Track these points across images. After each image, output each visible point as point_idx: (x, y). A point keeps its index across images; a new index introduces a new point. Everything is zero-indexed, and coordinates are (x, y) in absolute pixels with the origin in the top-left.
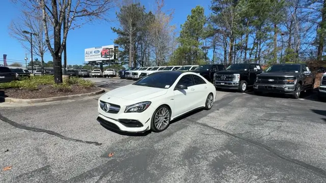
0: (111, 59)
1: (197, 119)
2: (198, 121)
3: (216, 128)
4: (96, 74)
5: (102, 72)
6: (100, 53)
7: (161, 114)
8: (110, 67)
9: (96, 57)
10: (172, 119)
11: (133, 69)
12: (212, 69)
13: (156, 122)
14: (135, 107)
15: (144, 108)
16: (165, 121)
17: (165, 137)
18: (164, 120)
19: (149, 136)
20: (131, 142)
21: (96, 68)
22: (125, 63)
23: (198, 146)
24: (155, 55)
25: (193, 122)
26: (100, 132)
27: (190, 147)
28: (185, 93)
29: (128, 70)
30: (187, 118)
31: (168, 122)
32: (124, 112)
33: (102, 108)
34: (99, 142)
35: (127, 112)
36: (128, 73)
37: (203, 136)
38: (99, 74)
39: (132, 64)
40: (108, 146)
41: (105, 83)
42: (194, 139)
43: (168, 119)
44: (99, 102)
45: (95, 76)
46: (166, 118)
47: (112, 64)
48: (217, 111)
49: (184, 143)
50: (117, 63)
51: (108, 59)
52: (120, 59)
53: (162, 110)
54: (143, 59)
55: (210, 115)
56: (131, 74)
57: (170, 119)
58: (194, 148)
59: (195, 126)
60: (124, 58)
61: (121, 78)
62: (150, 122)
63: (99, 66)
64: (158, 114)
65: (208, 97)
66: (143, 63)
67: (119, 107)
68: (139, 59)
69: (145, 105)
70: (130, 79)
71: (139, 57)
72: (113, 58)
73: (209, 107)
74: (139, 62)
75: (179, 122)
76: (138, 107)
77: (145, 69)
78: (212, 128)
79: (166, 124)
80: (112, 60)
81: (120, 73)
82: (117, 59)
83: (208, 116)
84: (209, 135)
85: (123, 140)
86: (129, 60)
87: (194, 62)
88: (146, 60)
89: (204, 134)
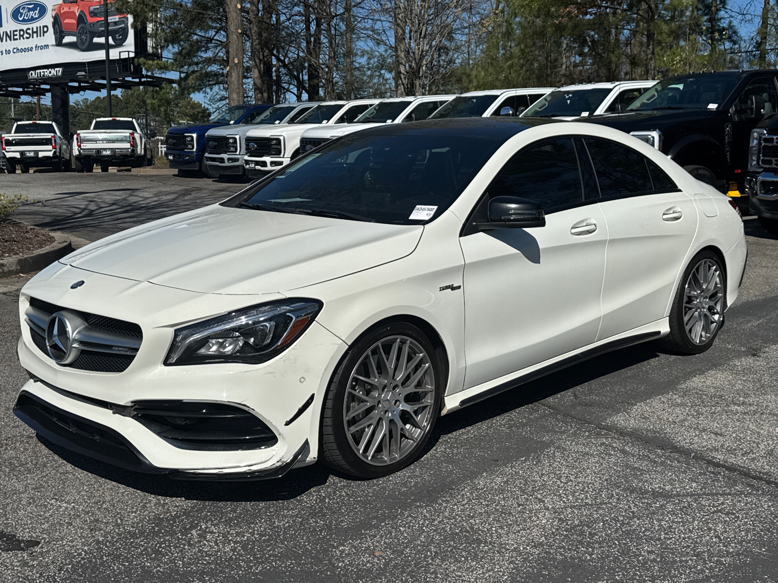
0: (114, 54)
1: (613, 408)
2: (620, 420)
3: (720, 457)
4: (30, 150)
5: (68, 136)
6: (48, 20)
7: (381, 369)
8: (110, 106)
9: (22, 44)
10: (452, 402)
11: (249, 116)
12: (745, 99)
13: (353, 422)
14: (225, 335)
15: (276, 337)
16: (406, 417)
17: (405, 506)
18: (403, 406)
19: (310, 498)
20: (202, 536)
21: (30, 111)
22: (206, 80)
23: (592, 555)
24: (385, 24)
25: (582, 421)
26: (31, 480)
27: (545, 561)
28: (532, 252)
29: (222, 123)
30: (551, 400)
31: (424, 420)
32: (166, 363)
33: (38, 339)
34: (24, 535)
35: (179, 363)
36: (224, 144)
37: (631, 504)
38: (46, 151)
39: (249, 83)
40: (69, 555)
41: (79, 202)
42: (573, 517)
43: (429, 400)
44: (24, 306)
45: (26, 163)
46: (410, 398)
47: (126, 86)
48: (747, 361)
49: (510, 541)
50: (157, 83)
51: (100, 55)
52: (169, 53)
53: (387, 348)
54: (314, 48)
55: (696, 382)
56: (241, 147)
57: (440, 403)
58: (565, 564)
59: (595, 446)
60: (197, 47)
61: (183, 174)
62: (312, 418)
63: (47, 100)
64: (365, 370)
65: (692, 274)
66: (314, 74)
67: (133, 331)
68: (292, 55)
69: (281, 322)
70: (238, 175)
71: (293, 37)
72: (128, 49)
73: (698, 334)
74: (294, 69)
75: (500, 422)
76: (245, 331)
77: (326, 114)
78: (699, 457)
79: (417, 433)
80: (124, 63)
81: (176, 141)
82: (156, 56)
83: (685, 393)
84: (667, 496)
85: (158, 520)
86: (225, 62)
87: (634, 63)
88: (334, 56)
89: (643, 493)
